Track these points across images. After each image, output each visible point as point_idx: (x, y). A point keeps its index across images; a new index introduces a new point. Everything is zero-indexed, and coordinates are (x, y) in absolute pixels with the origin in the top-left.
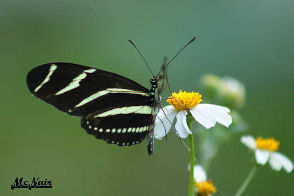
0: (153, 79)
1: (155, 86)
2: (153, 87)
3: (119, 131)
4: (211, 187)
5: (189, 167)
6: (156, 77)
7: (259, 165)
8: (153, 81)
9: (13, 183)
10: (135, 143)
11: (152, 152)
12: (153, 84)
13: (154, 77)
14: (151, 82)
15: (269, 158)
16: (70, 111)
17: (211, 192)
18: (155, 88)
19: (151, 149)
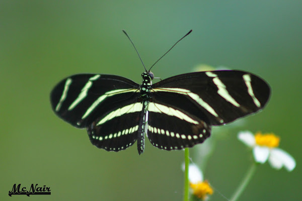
0: (145, 73)
1: (146, 80)
2: (144, 82)
3: (115, 136)
4: (207, 188)
5: (184, 167)
6: (148, 71)
7: (259, 164)
8: (145, 76)
9: (11, 189)
10: (129, 146)
11: (142, 151)
12: (145, 78)
13: (146, 71)
14: (143, 76)
15: (270, 156)
16: (78, 124)
17: (207, 194)
18: (146, 83)
19: (141, 147)
